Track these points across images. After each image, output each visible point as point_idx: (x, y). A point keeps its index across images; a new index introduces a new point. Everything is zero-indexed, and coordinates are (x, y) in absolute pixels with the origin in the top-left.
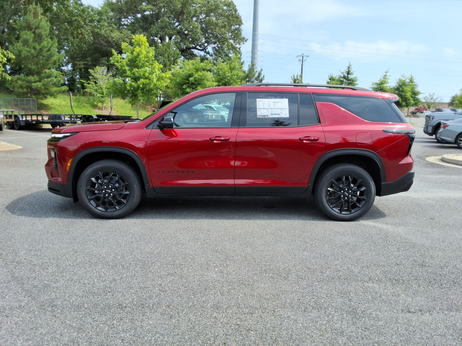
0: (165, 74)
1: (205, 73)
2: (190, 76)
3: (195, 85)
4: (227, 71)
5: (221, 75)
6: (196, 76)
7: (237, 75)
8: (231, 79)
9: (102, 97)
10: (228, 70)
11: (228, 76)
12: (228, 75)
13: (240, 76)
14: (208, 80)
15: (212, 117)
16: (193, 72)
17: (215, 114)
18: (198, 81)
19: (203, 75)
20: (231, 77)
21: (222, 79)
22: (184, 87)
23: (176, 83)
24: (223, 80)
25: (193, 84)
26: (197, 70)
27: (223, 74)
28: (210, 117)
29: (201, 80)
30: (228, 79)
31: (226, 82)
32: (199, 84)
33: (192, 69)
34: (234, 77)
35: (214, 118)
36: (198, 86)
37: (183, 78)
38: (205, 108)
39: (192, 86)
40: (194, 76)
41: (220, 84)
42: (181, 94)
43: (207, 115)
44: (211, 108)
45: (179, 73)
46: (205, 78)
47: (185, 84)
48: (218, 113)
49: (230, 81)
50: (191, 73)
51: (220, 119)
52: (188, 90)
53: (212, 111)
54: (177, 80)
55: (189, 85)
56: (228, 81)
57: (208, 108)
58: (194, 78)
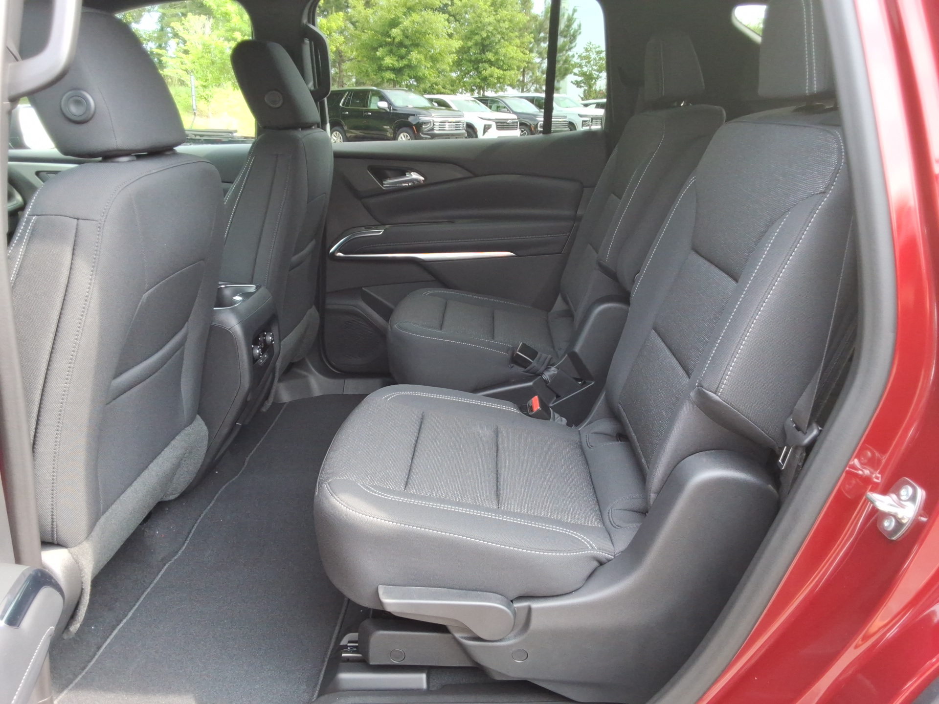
0: (329, 21)
1: (428, 15)
2: (394, 23)
3: (406, 47)
4: (486, 11)
6: (406, 23)
7: (511, 21)
8: (497, 30)
9: (205, 87)
10: (488, 10)
11: (490, 24)
12: (487, 20)
13: (518, 23)
14: (437, 35)
15: (442, 128)
16: (400, 15)
17: (450, 120)
18: (414, 38)
19: (424, 22)
20: (495, 26)
21: (474, 33)
22: (378, 54)
23: (361, 44)
24: (477, 34)
25: (401, 44)
26: (410, 10)
27: (477, 19)
28: (437, 127)
29: (421, 33)
30: (488, 31)
31: (484, 39)
32: (417, 45)
33: (395, 7)
34: (502, 25)
35: (448, 129)
36: (412, 51)
37: (376, 31)
38: (427, 104)
39: (399, 49)
40: (401, 25)
41: (470, 44)
42: (373, 71)
43: (430, 122)
44: (442, 104)
45: (367, 19)
46: (428, 28)
47: (381, 46)
48: (459, 116)
49: (495, 36)
50: (393, 16)
51: (464, 131)
52: (389, 61)
53: (444, 112)
54: (365, 37)
55: (391, 49)
56: (488, 37)
57: (436, 104)
58: (403, 31)
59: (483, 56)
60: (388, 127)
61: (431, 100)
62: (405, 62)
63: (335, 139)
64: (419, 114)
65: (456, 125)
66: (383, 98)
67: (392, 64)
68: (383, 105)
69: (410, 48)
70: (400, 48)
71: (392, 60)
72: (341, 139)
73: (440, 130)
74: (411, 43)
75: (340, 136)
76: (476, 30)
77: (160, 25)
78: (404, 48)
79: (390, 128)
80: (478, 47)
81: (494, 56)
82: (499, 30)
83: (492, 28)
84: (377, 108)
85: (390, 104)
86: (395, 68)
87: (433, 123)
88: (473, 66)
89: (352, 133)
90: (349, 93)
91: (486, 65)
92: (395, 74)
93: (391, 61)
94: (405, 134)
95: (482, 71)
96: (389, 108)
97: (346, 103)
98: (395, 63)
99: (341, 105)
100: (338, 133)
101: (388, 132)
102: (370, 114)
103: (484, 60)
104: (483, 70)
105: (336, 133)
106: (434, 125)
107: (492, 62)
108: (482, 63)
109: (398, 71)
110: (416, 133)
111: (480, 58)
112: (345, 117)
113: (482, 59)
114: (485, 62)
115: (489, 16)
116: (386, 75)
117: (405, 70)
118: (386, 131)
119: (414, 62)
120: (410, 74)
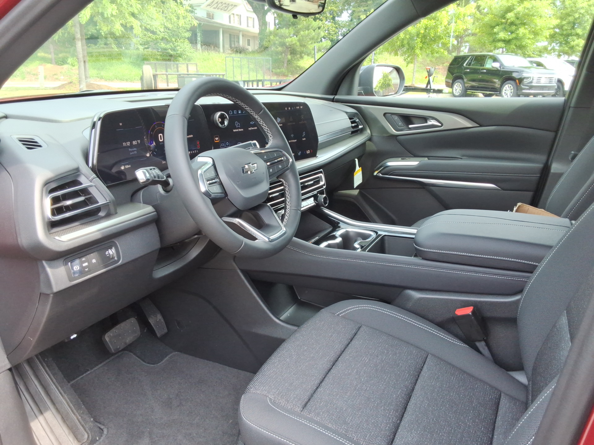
2: (509, 9)
3: (516, 25)
5: (568, 6)
6: (519, 9)
11: (582, 8)
14: (541, 17)
15: (539, 82)
16: (515, 3)
17: (545, 76)
18: (523, 19)
19: (532, 8)
21: (568, 15)
22: (495, 30)
23: (483, 24)
24: (571, 16)
25: (512, 24)
28: (535, 81)
29: (528, 15)
30: (580, 13)
31: (576, 19)
32: (524, 24)
35: (544, 82)
36: (520, 28)
37: (495, 15)
38: (529, 65)
39: (510, 27)
40: (515, 11)
41: (564, 22)
42: (489, 42)
43: (530, 77)
44: (539, 64)
45: (490, 7)
46: (535, 12)
47: (498, 25)
48: (553, 74)
49: (585, 16)
50: (510, 4)
51: (555, 84)
52: (502, 35)
53: (541, 70)
54: (487, 19)
55: (505, 27)
56: (579, 18)
57: (535, 65)
58: (516, 14)
59: (573, 31)
60: (497, 80)
61: (531, 62)
62: (514, 35)
63: (457, 88)
64: (523, 71)
65: (550, 80)
66: (495, 60)
67: (504, 37)
68: (496, 65)
69: (519, 26)
70: (512, 26)
71: (504, 34)
72: (460, 88)
73: (537, 83)
74: (520, 22)
75: (461, 85)
76: (571, 12)
77: (351, 18)
78: (514, 26)
79: (499, 81)
80: (570, 25)
81: (581, 31)
82: (589, 12)
83: (584, 11)
84: (491, 67)
85: (502, 65)
86: (505, 40)
87: (533, 78)
88: (564, 38)
89: (471, 84)
90: (472, 57)
91: (575, 38)
92: (505, 44)
93: (504, 36)
94: (510, 85)
95: (570, 42)
96: (500, 67)
97: (469, 64)
98: (506, 36)
99: (465, 65)
100: (459, 83)
101: (496, 83)
102: (485, 71)
103: (573, 34)
104: (572, 41)
105: (458, 84)
106: (533, 79)
107: (580, 35)
108: (572, 36)
109: (507, 42)
110: (518, 85)
111: (570, 33)
112: (466, 73)
113: (572, 33)
114: (574, 35)
115: (583, 2)
116: (499, 44)
117: (513, 41)
118: (495, 83)
119: (521, 35)
120: (516, 44)
